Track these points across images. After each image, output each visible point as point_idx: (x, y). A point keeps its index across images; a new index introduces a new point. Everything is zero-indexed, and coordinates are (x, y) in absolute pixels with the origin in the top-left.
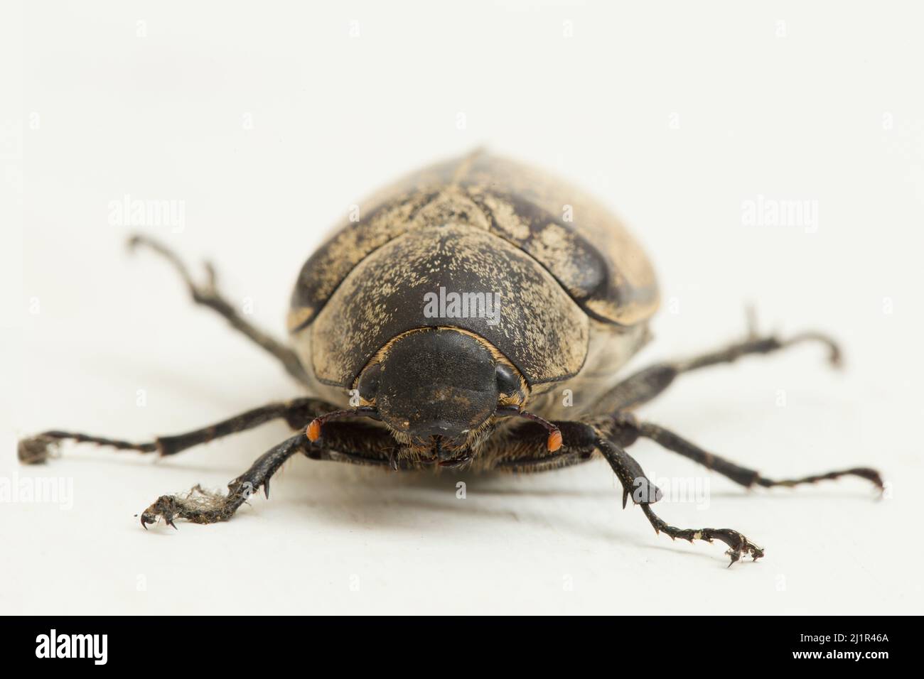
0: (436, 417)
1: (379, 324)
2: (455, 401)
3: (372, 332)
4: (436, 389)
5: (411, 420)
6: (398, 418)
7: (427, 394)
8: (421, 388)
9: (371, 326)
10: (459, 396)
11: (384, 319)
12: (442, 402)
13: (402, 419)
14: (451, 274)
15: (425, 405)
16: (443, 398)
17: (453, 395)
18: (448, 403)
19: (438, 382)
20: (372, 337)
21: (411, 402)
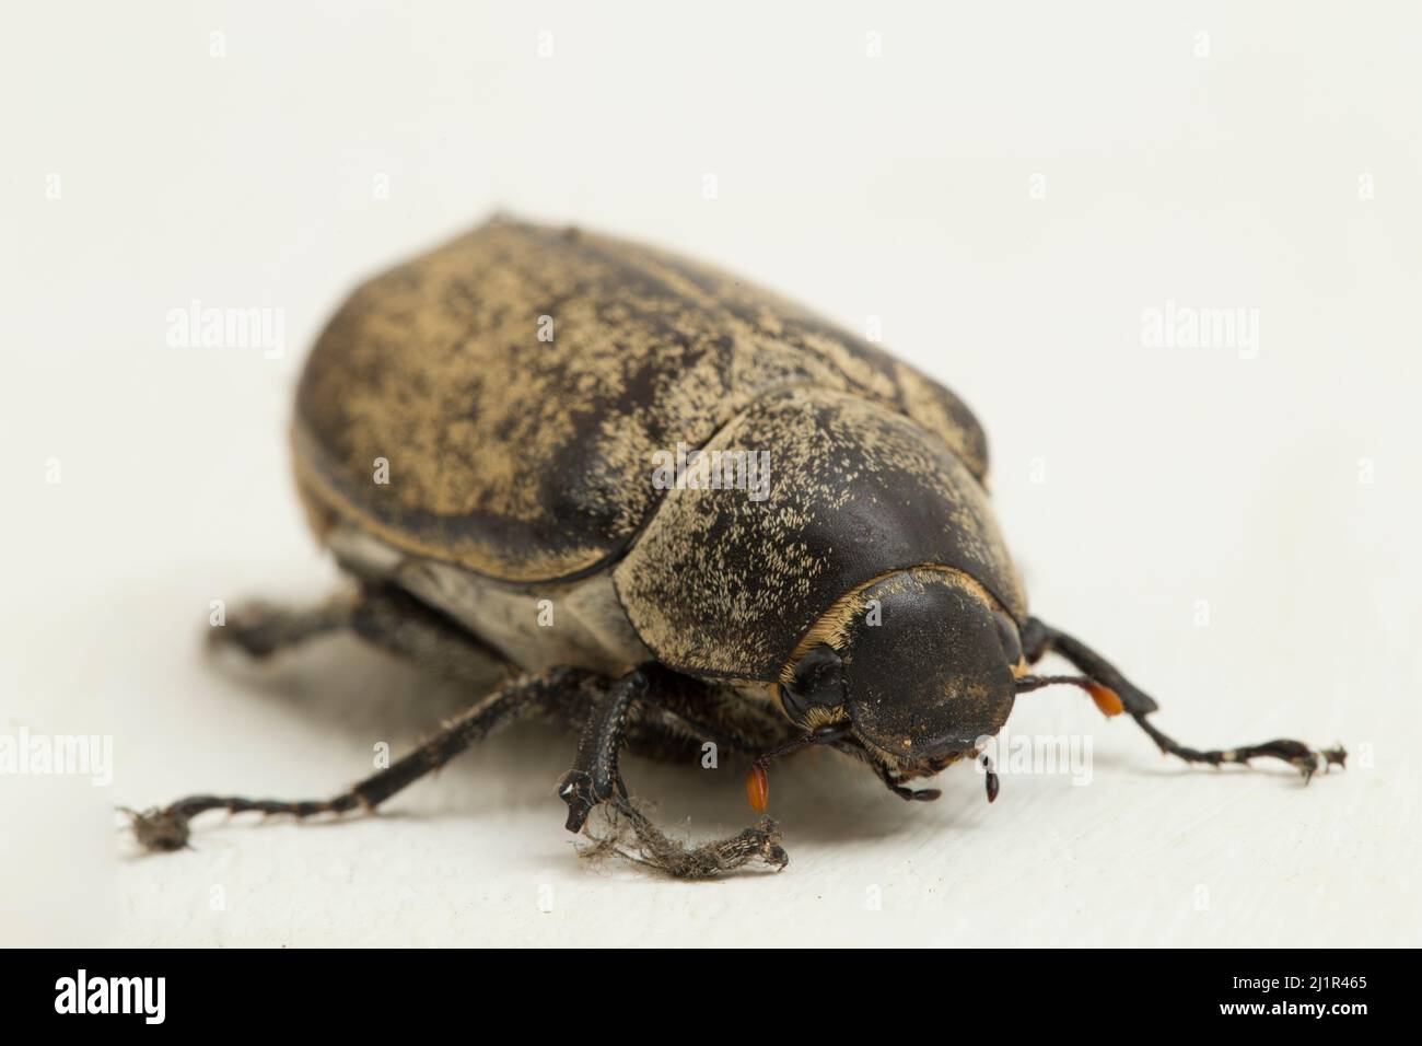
0: (949, 727)
1: (805, 575)
2: (969, 695)
3: (796, 590)
4: (942, 682)
5: (913, 736)
6: (893, 735)
7: (931, 694)
8: (921, 685)
9: (790, 581)
10: (972, 687)
11: (812, 567)
12: (953, 700)
13: (899, 736)
14: (880, 479)
15: (931, 710)
16: (954, 694)
17: (966, 685)
18: (963, 701)
19: (943, 671)
20: (800, 599)
21: (910, 709)
